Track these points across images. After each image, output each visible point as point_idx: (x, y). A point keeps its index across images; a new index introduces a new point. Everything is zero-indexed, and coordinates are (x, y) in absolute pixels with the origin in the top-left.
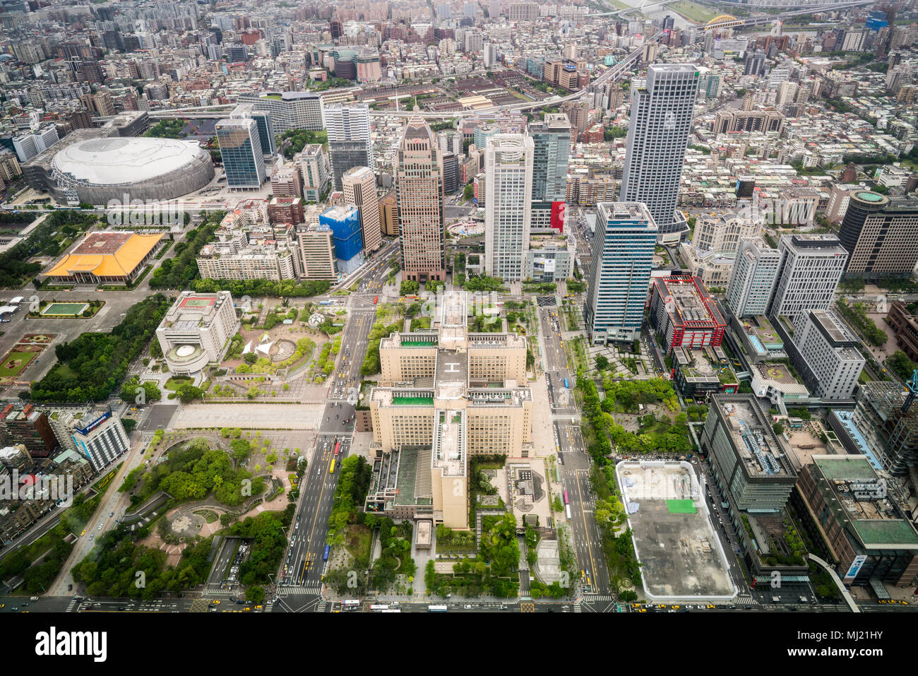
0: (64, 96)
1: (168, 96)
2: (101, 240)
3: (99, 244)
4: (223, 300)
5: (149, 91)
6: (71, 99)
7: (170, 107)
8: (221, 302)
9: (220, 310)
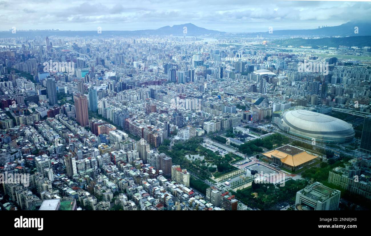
0: (299, 94)
1: (344, 103)
2: (290, 149)
3: (288, 150)
4: (336, 194)
5: (337, 100)
6: (302, 96)
7: (344, 108)
8: (334, 194)
9: (332, 197)
